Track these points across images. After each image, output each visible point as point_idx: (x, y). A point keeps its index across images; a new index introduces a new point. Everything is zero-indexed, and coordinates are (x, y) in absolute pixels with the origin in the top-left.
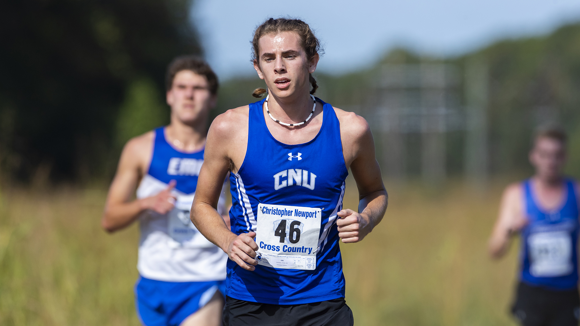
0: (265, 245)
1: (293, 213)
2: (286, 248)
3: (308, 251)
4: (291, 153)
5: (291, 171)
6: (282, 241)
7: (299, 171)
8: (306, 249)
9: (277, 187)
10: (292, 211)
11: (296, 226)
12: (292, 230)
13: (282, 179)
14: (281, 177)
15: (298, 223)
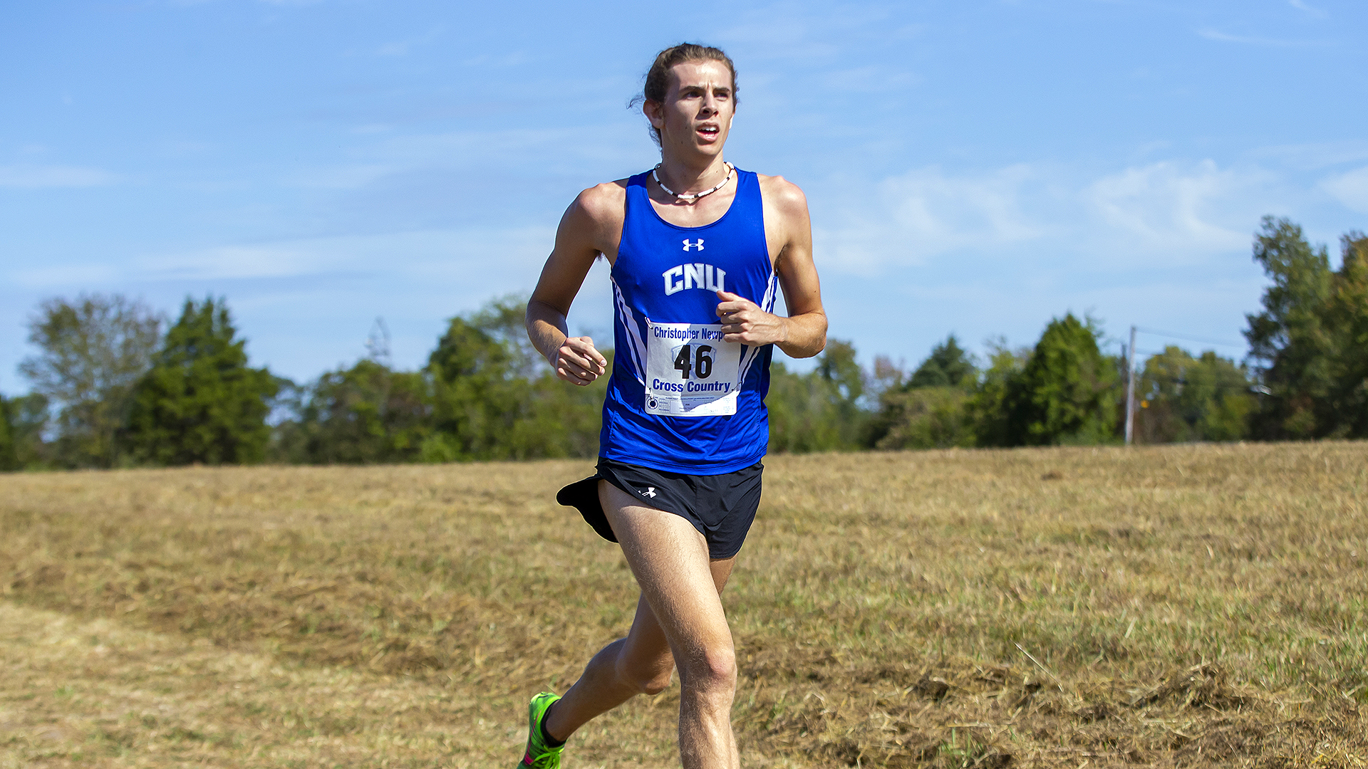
0: (662, 384)
1: (700, 335)
2: (691, 386)
3: (723, 387)
4: (688, 240)
5: (689, 268)
6: (686, 376)
7: (700, 266)
8: (721, 385)
9: (669, 290)
10: (698, 332)
11: (704, 354)
12: (699, 359)
13: (675, 279)
14: (673, 276)
15: (708, 349)
